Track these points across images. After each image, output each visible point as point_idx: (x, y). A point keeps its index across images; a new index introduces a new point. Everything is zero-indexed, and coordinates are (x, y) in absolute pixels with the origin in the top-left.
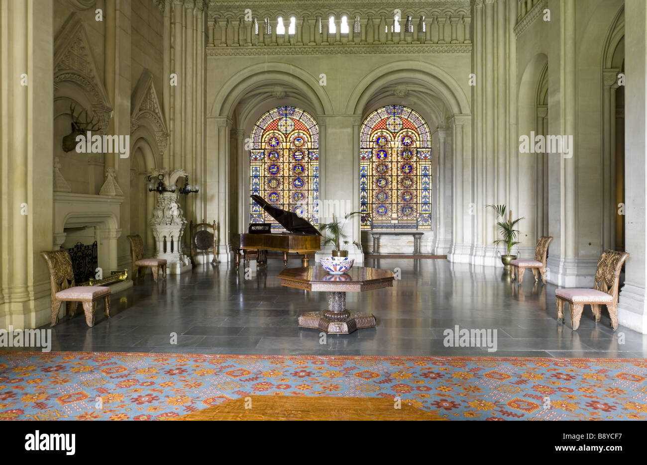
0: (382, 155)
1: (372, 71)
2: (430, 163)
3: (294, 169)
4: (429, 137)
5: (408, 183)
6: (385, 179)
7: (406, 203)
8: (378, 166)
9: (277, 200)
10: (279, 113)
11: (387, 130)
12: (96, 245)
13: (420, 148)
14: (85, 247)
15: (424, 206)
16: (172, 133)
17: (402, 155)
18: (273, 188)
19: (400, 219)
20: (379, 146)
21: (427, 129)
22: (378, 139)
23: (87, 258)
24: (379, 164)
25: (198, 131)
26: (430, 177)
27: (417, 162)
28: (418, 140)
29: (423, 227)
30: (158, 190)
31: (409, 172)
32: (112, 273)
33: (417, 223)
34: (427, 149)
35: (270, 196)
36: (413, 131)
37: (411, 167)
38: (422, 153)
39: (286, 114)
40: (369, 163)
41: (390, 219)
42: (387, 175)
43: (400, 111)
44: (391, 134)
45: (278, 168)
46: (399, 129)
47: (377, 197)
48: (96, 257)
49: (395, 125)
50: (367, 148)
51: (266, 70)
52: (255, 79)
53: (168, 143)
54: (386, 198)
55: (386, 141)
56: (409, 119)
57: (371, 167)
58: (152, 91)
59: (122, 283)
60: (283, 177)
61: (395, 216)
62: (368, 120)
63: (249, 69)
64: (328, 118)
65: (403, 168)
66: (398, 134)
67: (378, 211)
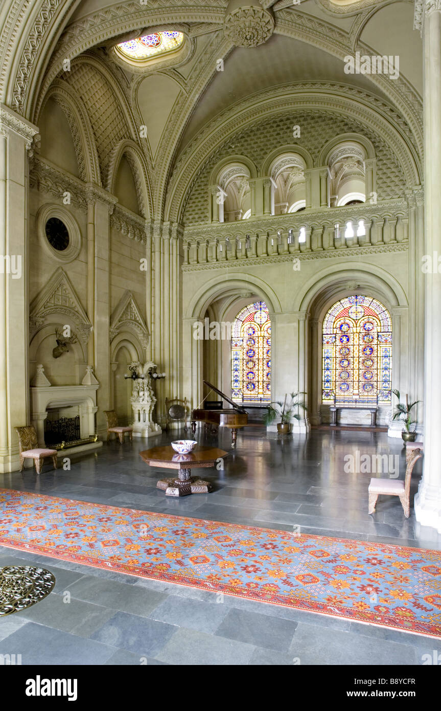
0: (345, 339)
1: (314, 274)
2: (391, 345)
3: (267, 353)
4: (389, 322)
5: (369, 363)
6: (347, 360)
7: (367, 380)
8: (341, 349)
9: (253, 378)
10: (255, 308)
11: (350, 317)
12: (79, 418)
13: (381, 332)
14: (69, 419)
15: (385, 384)
16: (153, 333)
17: (364, 339)
18: (251, 368)
19: (360, 394)
20: (342, 331)
21: (387, 315)
22: (341, 326)
23: (70, 427)
24: (342, 347)
25: (174, 330)
26: (391, 358)
27: (378, 344)
28: (379, 325)
29: (383, 402)
30: (132, 377)
31: (370, 354)
32: (90, 436)
33: (377, 398)
34: (387, 333)
35: (248, 374)
36: (374, 318)
37: (372, 350)
38: (383, 337)
39: (261, 309)
40: (332, 347)
41: (352, 394)
42: (349, 356)
43: (361, 300)
44: (353, 321)
45: (254, 352)
46: (361, 316)
47: (340, 375)
48: (79, 426)
49: (357, 312)
50: (331, 334)
51: (227, 279)
52: (219, 287)
53: (150, 341)
54: (349, 376)
55: (349, 327)
56: (370, 307)
57: (334, 350)
58: (132, 306)
59: (93, 444)
60: (258, 359)
61: (356, 392)
62: (332, 309)
63: (214, 279)
64: (277, 315)
65: (364, 350)
66: (360, 321)
67: (341, 388)
